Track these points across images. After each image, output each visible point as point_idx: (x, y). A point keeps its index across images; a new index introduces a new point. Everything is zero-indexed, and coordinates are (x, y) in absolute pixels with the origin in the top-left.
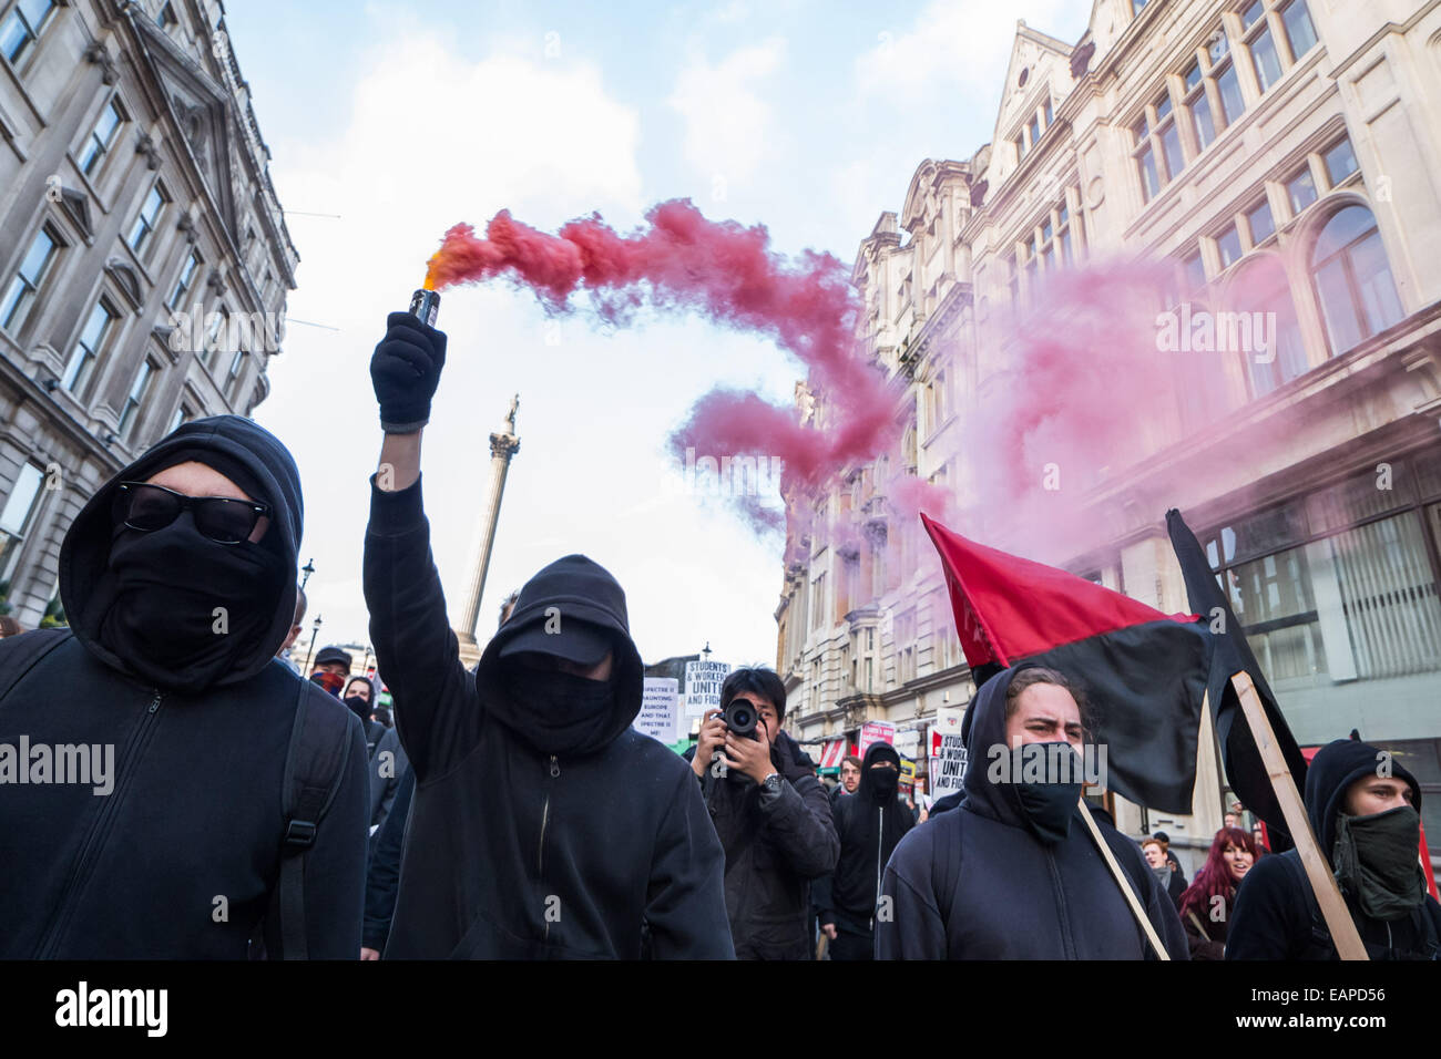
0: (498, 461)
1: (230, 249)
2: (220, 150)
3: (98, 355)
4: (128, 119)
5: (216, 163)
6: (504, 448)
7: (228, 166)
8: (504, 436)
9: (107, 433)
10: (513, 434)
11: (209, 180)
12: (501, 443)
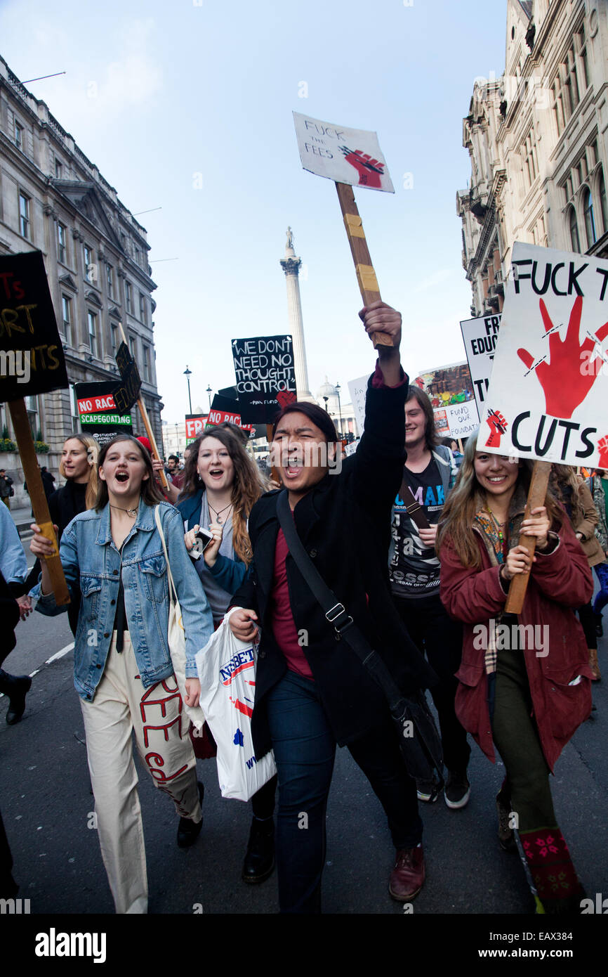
0: (291, 277)
1: (121, 254)
2: (99, 210)
3: (96, 335)
4: (66, 227)
5: (100, 217)
6: (292, 268)
7: (105, 215)
8: (290, 259)
9: (113, 367)
10: (295, 256)
11: (100, 227)
12: (289, 264)
